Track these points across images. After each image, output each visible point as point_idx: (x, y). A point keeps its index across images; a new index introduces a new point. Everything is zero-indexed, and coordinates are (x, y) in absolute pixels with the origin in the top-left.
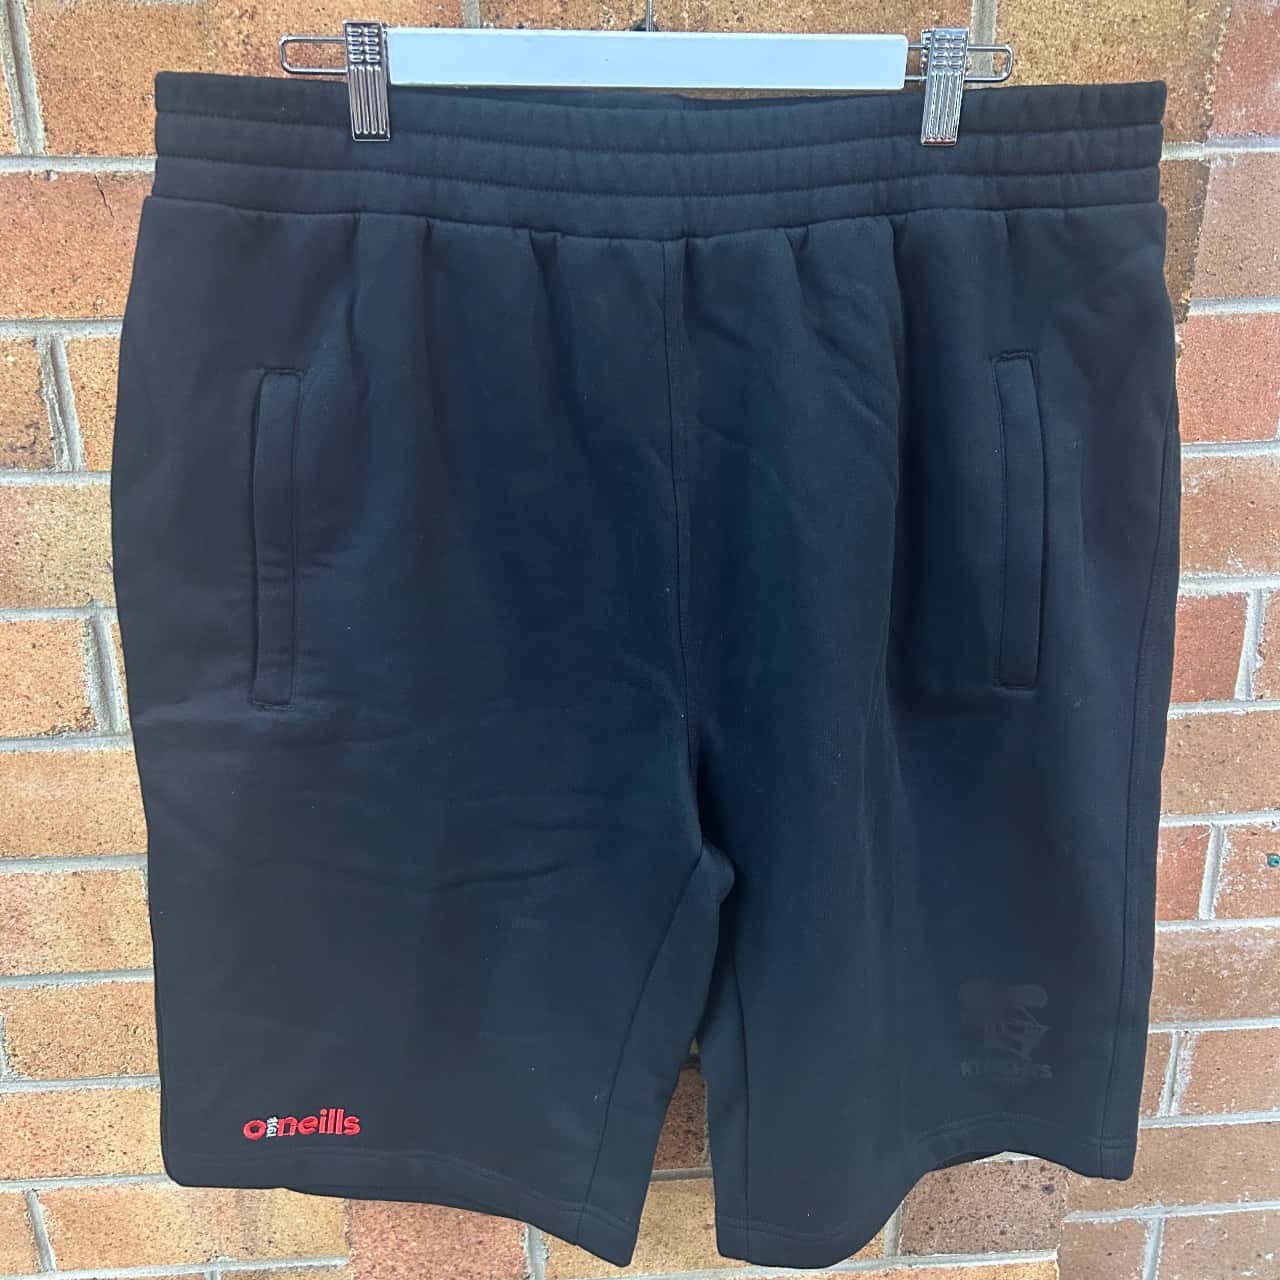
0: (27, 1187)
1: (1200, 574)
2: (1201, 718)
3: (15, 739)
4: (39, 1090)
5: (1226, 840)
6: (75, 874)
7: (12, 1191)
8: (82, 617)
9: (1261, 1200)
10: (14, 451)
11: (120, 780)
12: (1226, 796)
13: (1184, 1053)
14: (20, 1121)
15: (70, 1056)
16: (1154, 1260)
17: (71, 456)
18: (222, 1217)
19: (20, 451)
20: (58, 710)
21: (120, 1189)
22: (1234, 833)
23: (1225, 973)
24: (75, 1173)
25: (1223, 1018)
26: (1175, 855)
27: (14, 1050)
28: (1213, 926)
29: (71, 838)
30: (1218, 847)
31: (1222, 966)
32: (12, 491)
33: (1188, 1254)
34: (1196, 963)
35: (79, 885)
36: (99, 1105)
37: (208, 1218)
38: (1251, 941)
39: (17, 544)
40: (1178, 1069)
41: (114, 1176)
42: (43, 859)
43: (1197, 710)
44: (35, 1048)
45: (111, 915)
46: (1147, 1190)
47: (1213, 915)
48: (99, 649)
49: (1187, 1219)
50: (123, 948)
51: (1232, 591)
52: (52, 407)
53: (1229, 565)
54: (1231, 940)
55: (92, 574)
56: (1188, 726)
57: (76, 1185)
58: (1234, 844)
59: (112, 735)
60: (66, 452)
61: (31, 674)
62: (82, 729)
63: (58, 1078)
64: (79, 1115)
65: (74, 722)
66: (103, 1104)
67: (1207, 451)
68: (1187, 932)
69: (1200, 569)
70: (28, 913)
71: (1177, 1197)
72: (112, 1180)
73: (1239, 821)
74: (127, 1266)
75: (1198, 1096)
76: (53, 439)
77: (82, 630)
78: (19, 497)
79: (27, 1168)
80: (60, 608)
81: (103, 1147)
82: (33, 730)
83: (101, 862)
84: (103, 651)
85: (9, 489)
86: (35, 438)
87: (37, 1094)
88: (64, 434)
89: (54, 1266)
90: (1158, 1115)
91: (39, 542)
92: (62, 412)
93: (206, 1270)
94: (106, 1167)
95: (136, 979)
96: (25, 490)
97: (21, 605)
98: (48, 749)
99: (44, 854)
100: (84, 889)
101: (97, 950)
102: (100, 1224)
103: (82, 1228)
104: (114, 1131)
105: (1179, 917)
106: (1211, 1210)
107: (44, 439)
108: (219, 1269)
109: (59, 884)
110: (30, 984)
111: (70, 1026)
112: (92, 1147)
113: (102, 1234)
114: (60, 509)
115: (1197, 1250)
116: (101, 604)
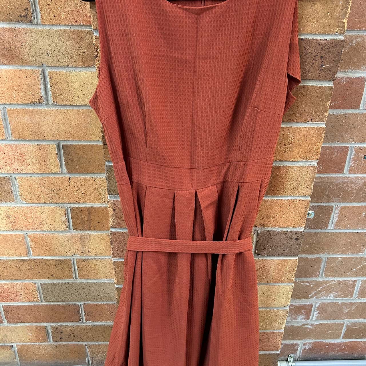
0: (25, 233)
1: (353, 70)
2: (350, 114)
3: (22, 105)
4: (28, 206)
5: (353, 151)
6: (38, 145)
7: (21, 234)
8: (40, 69)
9: (354, 254)
10: (21, 17)
11: (50, 118)
12: (354, 137)
13: (337, 212)
14: (23, 214)
15: (36, 197)
16: (324, 269)
17: (37, 19)
18: (76, 244)
19: (23, 17)
20: (33, 97)
21: (49, 235)
22: (356, 149)
23: (350, 189)
24: (37, 230)
25: (348, 202)
26: (339, 154)
27: (21, 194)
28: (347, 176)
29: (37, 134)
30: (351, 152)
31: (349, 187)
32: (21, 29)
33: (332, 268)
34: (342, 186)
35: (39, 148)
36: (44, 211)
37: (72, 244)
38: (358, 181)
39: (22, 46)
40: (335, 216)
41: (48, 231)
42: (29, 140)
43: (349, 112)
44: (27, 194)
45: (48, 157)
46: (323, 249)
47: (348, 172)
48: (45, 79)
49: (333, 258)
50: (51, 167)
51: (362, 76)
52: (32, 4)
53: (362, 68)
54: (352, 180)
55: (43, 56)
56: (346, 116)
57: (38, 233)
58: (355, 152)
59: (48, 105)
60: (36, 18)
61: (26, 85)
62: (40, 103)
63: (33, 203)
64: (38, 213)
65: (38, 100)
66: (45, 210)
67: (359, 33)
68: (340, 177)
69: (354, 69)
70: (25, 155)
71: (331, 252)
72: (47, 232)
73: (357, 145)
74: (51, 256)
75: (339, 224)
76: (32, 14)
77: (40, 73)
78: (22, 31)
79: (25, 227)
80: (34, 66)
81: (45, 223)
82: (26, 102)
83: (44, 142)
84: (46, 80)
85: (20, 29)
86: (27, 13)
87: (27, 207)
88: (35, 12)
89: (32, 255)
90: (328, 229)
91: (28, 45)
92: (35, 6)
93: (72, 258)
94: (46, 228)
95: (54, 176)
96: (24, 29)
97: (23, 64)
98: (31, 108)
99: (29, 139)
100: (40, 149)
101: (43, 167)
102: (44, 244)
103: (39, 245)
104: (48, 218)
105: (339, 173)
106: (339, 256)
107: (29, 14)
108: (75, 258)
109: (34, 148)
110: (25, 176)
111: (36, 188)
112: (42, 222)
113: (44, 247)
114: (34, 36)
115: (335, 267)
116: (45, 66)
